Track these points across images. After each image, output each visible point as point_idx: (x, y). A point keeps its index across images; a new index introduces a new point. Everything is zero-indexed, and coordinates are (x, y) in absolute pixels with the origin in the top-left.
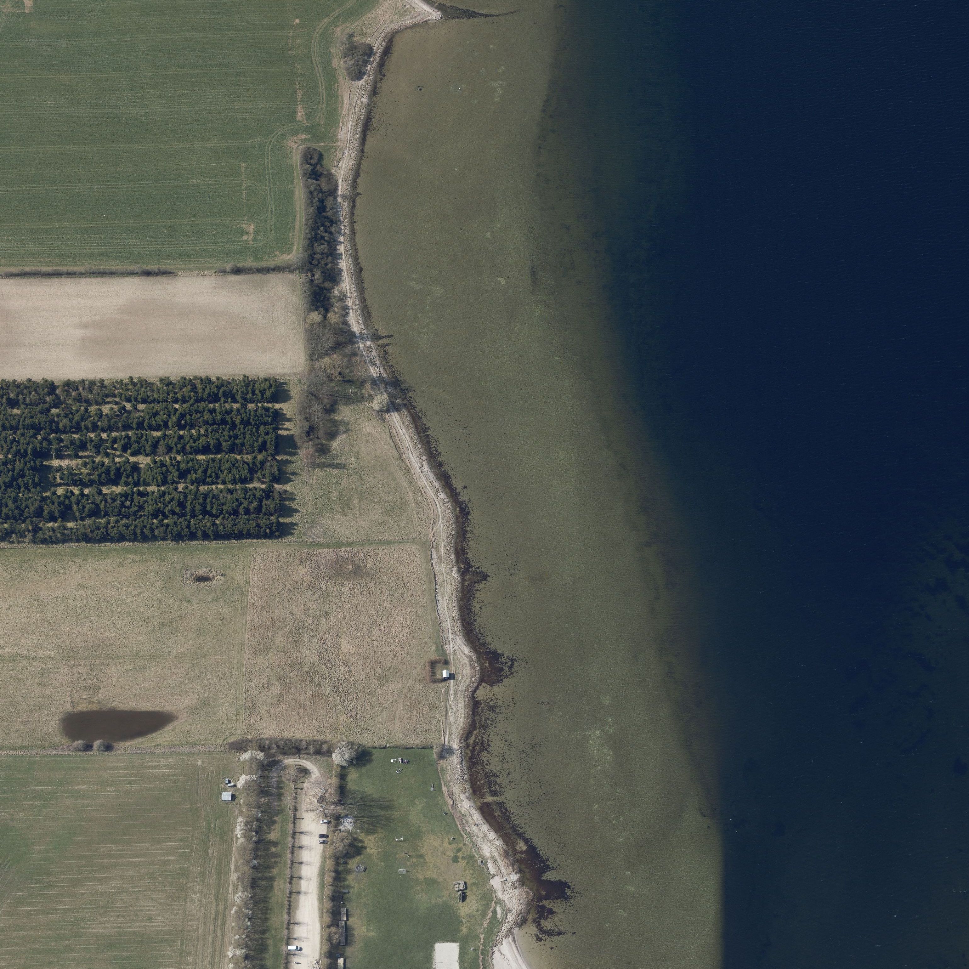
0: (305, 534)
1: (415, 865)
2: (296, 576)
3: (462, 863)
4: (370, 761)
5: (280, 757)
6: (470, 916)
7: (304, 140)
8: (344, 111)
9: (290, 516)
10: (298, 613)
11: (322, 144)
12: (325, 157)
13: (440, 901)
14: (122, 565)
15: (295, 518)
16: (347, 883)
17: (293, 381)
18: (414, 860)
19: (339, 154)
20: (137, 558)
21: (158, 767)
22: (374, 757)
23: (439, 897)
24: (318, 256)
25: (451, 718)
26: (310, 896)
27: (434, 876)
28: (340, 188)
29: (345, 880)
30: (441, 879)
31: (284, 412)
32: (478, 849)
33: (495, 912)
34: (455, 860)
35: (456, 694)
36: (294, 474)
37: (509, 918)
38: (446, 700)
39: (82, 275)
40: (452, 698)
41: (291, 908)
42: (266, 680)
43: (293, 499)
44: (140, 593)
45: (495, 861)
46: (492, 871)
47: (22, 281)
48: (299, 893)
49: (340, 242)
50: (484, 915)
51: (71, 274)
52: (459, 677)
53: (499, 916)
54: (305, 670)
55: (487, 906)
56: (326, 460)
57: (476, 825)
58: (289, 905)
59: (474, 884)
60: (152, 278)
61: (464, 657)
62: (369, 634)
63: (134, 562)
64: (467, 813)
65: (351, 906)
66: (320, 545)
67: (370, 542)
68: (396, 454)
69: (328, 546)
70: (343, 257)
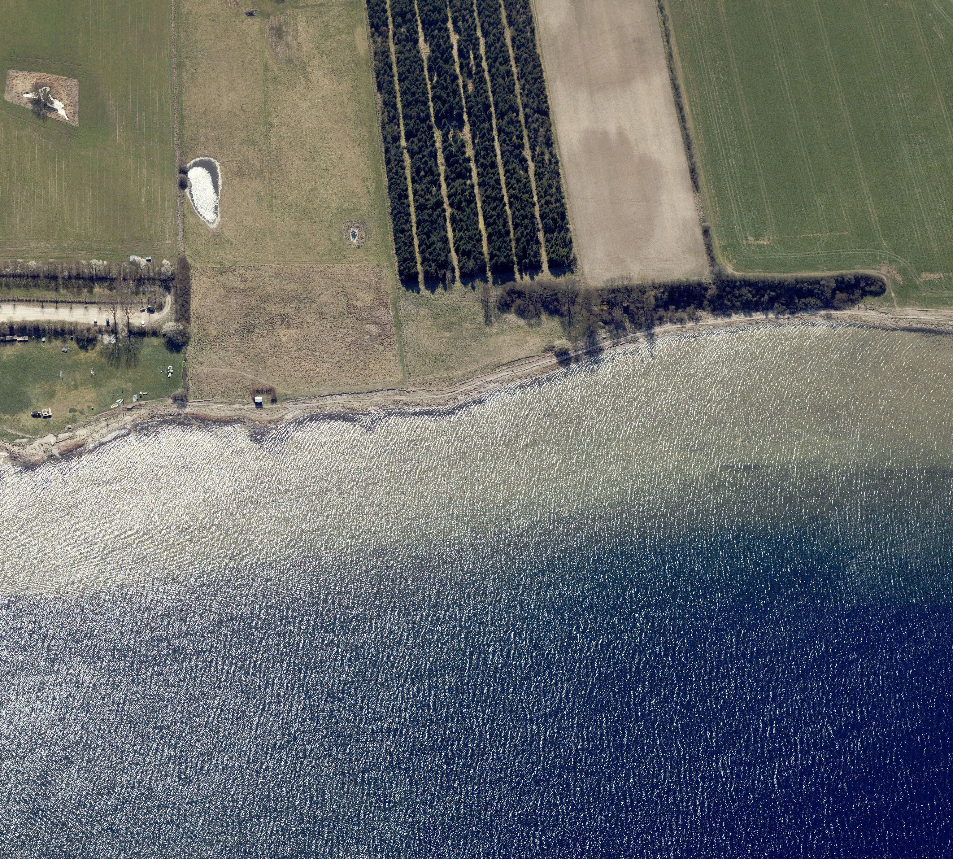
0: (407, 300)
1: (68, 384)
2: (361, 296)
3: (70, 415)
4: (172, 351)
5: (173, 291)
6: (19, 421)
7: (894, 279)
8: (944, 312)
9: (427, 287)
10: (323, 298)
11: (893, 295)
12: (877, 298)
13: (34, 400)
14: (364, 180)
15: (424, 291)
16: (54, 341)
17: (576, 277)
18: (73, 383)
19: (884, 309)
20: (372, 190)
21: (163, 217)
22: (175, 355)
23: (37, 400)
24: (737, 292)
25: (216, 406)
26: (40, 314)
27: (57, 397)
28: (838, 312)
29: (57, 339)
30: (54, 401)
31: (540, 274)
32: (83, 426)
33: (23, 438)
34: (72, 410)
35: (240, 409)
36: (473, 288)
37: (16, 449)
38: (234, 403)
39: (684, 128)
40: (237, 407)
41: (28, 301)
42: (250, 279)
43: (445, 289)
44: (336, 194)
45: (71, 438)
46: (61, 436)
47: (669, 89)
48: (43, 307)
49: (767, 315)
50: (19, 430)
51: (682, 119)
52: (259, 411)
53: (18, 440)
54: (262, 305)
55: (28, 432)
56: (494, 311)
57: (107, 425)
58: (30, 301)
59: (49, 423)
60: (688, 175)
61: (280, 415)
62: (302, 349)
63: (368, 188)
64: (119, 419)
65: (32, 345)
66: (396, 311)
67: (403, 347)
68: (506, 361)
69: (396, 317)
70: (748, 318)
